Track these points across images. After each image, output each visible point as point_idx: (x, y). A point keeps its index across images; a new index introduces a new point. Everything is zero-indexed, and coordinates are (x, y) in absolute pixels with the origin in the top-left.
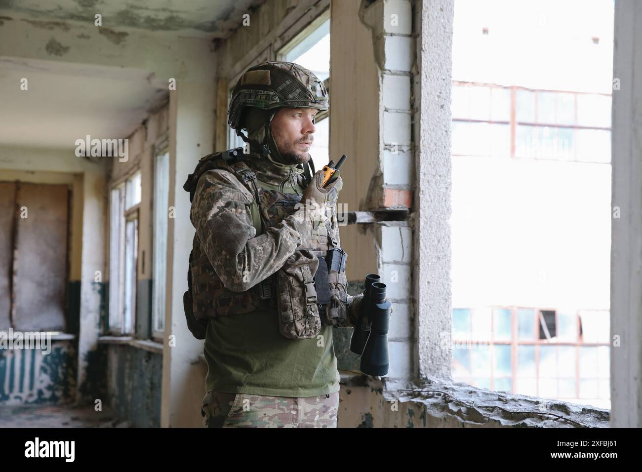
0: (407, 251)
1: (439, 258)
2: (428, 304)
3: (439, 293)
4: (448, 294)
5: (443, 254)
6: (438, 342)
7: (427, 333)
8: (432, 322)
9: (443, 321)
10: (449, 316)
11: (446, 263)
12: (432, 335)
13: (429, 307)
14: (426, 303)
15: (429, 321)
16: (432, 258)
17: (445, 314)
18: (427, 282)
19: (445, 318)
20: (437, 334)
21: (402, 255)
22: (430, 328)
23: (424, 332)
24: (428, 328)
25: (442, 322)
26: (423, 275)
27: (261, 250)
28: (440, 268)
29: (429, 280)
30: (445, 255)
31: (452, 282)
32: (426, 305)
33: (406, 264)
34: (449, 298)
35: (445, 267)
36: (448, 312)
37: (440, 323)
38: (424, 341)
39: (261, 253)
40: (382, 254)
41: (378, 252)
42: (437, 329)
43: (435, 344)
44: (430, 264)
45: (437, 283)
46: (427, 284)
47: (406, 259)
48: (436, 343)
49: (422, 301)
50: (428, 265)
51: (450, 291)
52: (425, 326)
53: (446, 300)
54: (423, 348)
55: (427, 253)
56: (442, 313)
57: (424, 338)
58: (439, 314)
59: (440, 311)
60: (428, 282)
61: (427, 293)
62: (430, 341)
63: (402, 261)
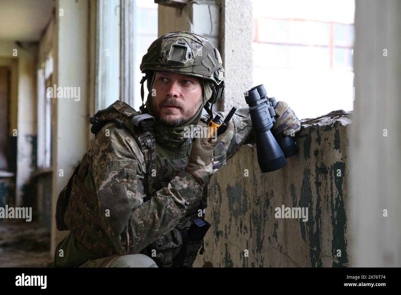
0: (215, 26)
1: (242, 30)
2: (232, 69)
3: (242, 60)
4: (250, 61)
5: (246, 27)
6: (241, 102)
7: (231, 93)
8: (236, 85)
9: (246, 84)
10: (251, 80)
11: (248, 35)
12: (236, 95)
13: (233, 72)
14: (231, 68)
15: (233, 83)
16: (236, 30)
17: (247, 78)
18: (231, 50)
19: (248, 81)
20: (240, 94)
21: (210, 29)
22: (234, 90)
23: (229, 93)
24: (232, 90)
25: (244, 85)
26: (228, 44)
27: (141, 224)
28: (243, 39)
29: (233, 49)
30: (248, 28)
31: (253, 51)
32: (230, 70)
33: (214, 37)
34: (251, 65)
35: (247, 38)
36: (250, 76)
37: (243, 86)
38: (229, 100)
39: (142, 227)
40: (193, 27)
41: (190, 26)
42: (240, 91)
43: (239, 104)
44: (234, 34)
45: (240, 52)
46: (231, 52)
47: (214, 33)
48: (240, 102)
49: (227, 66)
50: (232, 35)
51: (252, 59)
52: (229, 87)
53: (248, 67)
54: (227, 107)
55: (232, 25)
56: (244, 77)
57: (229, 98)
58: (242, 78)
59: (243, 75)
60: (233, 51)
61: (232, 60)
62: (234, 101)
63: (211, 35)
